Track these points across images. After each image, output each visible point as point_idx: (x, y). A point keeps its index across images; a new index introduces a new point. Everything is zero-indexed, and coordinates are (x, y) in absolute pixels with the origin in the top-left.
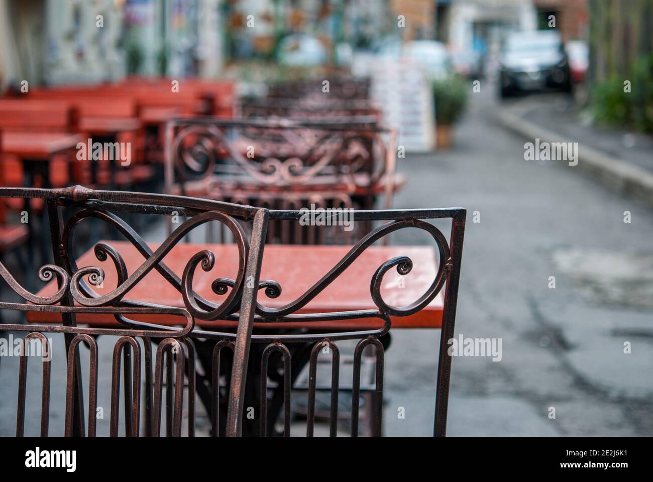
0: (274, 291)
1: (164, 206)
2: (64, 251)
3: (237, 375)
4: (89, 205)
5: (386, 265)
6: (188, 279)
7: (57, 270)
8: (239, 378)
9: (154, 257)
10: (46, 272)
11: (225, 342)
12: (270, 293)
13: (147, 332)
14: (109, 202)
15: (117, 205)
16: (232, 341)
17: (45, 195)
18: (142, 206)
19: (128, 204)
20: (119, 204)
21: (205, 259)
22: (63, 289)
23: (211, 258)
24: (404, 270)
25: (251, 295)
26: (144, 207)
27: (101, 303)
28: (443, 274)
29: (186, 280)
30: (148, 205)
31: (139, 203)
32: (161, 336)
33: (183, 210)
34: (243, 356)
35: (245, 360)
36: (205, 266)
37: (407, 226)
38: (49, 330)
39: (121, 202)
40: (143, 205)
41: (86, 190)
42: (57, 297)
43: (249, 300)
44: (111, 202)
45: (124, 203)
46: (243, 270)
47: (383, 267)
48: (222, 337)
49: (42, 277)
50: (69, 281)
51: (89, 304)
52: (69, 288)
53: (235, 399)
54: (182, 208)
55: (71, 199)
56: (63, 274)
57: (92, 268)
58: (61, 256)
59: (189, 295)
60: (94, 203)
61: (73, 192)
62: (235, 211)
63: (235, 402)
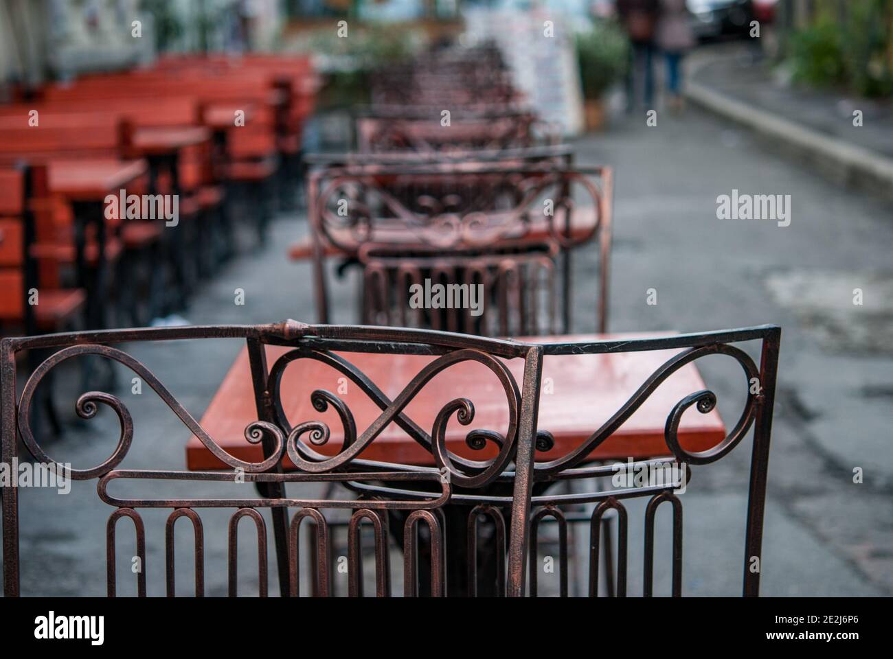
0: (546, 442)
1: (403, 344)
2: (269, 400)
3: (517, 558)
4: (305, 343)
5: (684, 403)
6: (440, 434)
7: (269, 427)
8: (519, 562)
9: (394, 408)
10: (255, 431)
11: (484, 507)
12: (540, 446)
13: (390, 504)
14: (330, 340)
15: (342, 342)
16: (492, 506)
17: (247, 333)
18: (374, 344)
19: (356, 341)
20: (345, 343)
21: (462, 409)
22: (279, 452)
23: (469, 408)
24: (706, 407)
25: (528, 456)
26: (378, 345)
27: (328, 468)
28: (753, 409)
29: (437, 436)
30: (382, 343)
31: (370, 340)
32: (409, 508)
33: (428, 347)
34: (522, 533)
35: (525, 538)
36: (462, 418)
37: (710, 353)
38: (263, 504)
39: (347, 338)
40: (376, 342)
41: (301, 326)
42: (272, 462)
43: (526, 462)
44: (333, 340)
45: (351, 341)
46: (515, 425)
47: (680, 406)
48: (479, 502)
49: (251, 438)
50: (285, 442)
51: (313, 470)
52: (286, 450)
53: (516, 588)
54: (427, 345)
55: (281, 337)
56: (276, 433)
57: (313, 424)
58: (266, 406)
59: (442, 455)
60: (310, 341)
61: (283, 329)
62: (498, 349)
63: (516, 592)
